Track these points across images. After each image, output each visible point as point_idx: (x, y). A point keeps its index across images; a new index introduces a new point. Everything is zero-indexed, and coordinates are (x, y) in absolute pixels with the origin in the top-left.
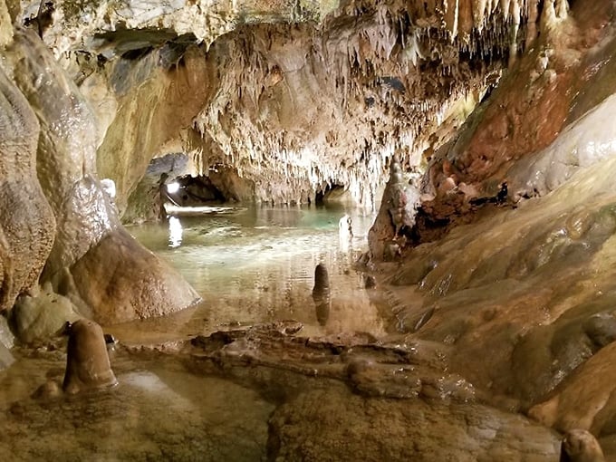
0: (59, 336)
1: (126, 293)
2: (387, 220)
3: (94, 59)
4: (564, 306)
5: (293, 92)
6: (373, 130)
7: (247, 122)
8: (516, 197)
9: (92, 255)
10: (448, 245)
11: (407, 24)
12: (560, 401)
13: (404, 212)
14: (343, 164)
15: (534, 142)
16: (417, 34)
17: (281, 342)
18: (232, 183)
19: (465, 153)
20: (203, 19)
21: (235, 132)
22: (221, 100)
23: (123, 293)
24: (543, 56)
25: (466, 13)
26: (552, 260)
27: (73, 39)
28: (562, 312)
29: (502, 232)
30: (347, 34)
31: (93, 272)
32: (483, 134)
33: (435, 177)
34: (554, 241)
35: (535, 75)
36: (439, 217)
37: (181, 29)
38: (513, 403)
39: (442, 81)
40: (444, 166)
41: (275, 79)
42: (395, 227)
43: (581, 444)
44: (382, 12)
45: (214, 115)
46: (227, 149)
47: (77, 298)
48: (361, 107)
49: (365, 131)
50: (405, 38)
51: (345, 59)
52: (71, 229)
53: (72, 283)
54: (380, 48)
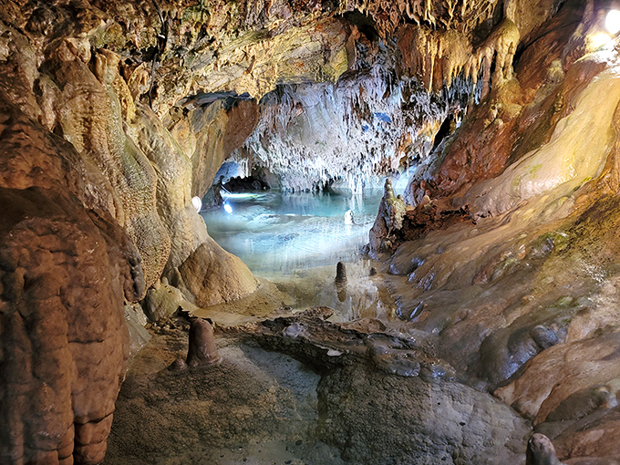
0: (176, 317)
1: (215, 284)
2: (382, 224)
3: (181, 111)
4: (516, 314)
5: (311, 121)
6: (367, 147)
7: (279, 141)
8: (476, 217)
9: (192, 259)
10: (427, 248)
11: (394, 78)
12: (516, 387)
13: (394, 219)
14: (345, 169)
15: (486, 171)
16: (401, 84)
17: (322, 327)
18: (264, 175)
19: (437, 175)
20: (255, 83)
21: (270, 148)
22: (261, 127)
23: (213, 285)
24: (494, 108)
25: (438, 76)
26: (504, 274)
27: (171, 105)
28: (515, 318)
29: (468, 247)
30: (351, 83)
31: (193, 271)
32: (450, 162)
33: (415, 191)
34: (505, 260)
35: (487, 122)
36: (419, 222)
37: (240, 91)
38: (482, 385)
39: (418, 116)
40: (422, 184)
41: (299, 112)
42: (388, 229)
43: (542, 446)
44: (376, 69)
45: (257, 138)
46: (264, 157)
47: (184, 289)
48: (359, 132)
49: (362, 148)
50: (393, 89)
51: (350, 101)
52: (178, 243)
53: (180, 278)
54: (374, 94)
